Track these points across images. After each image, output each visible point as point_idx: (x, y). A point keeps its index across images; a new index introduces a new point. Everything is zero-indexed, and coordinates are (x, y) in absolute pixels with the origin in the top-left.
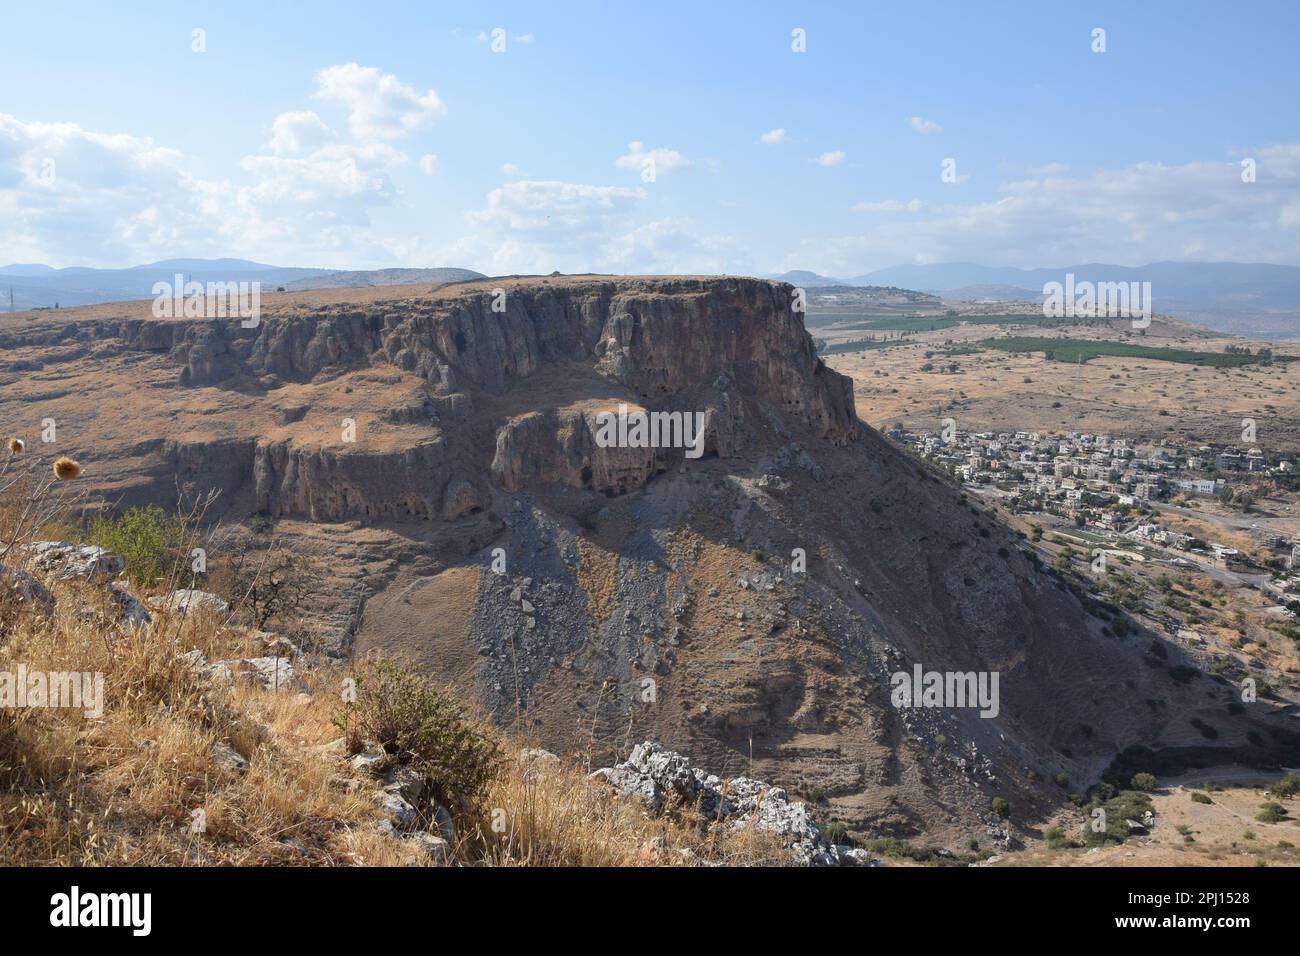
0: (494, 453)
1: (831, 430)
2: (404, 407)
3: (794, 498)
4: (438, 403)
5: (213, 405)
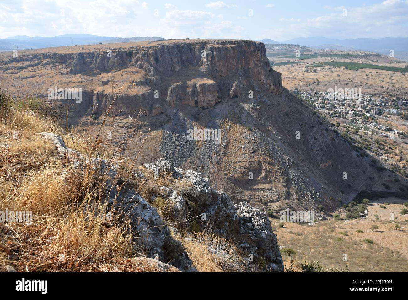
0: (167, 95)
1: (274, 90)
2: (139, 81)
3: (261, 111)
4: (150, 79)
5: (80, 80)
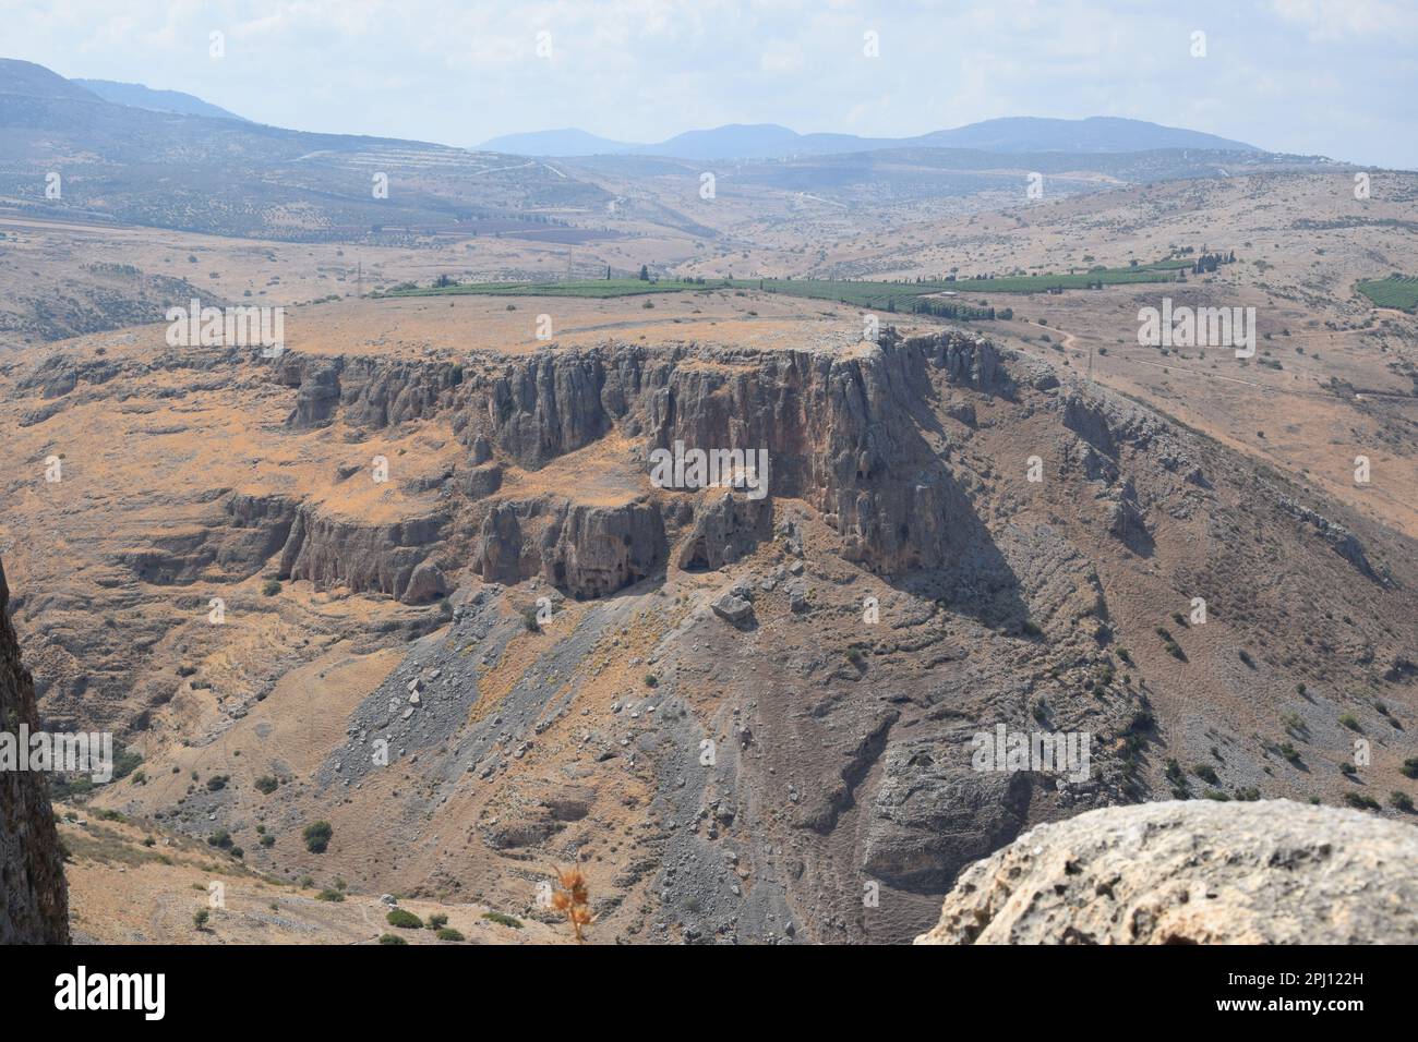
2: (424, 476)
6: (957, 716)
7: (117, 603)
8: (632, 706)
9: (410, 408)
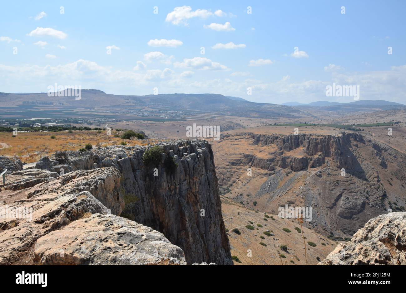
4: (276, 152)
6: (353, 192)
7: (229, 168)
8: (302, 188)
9: (270, 142)
